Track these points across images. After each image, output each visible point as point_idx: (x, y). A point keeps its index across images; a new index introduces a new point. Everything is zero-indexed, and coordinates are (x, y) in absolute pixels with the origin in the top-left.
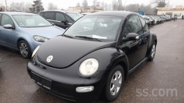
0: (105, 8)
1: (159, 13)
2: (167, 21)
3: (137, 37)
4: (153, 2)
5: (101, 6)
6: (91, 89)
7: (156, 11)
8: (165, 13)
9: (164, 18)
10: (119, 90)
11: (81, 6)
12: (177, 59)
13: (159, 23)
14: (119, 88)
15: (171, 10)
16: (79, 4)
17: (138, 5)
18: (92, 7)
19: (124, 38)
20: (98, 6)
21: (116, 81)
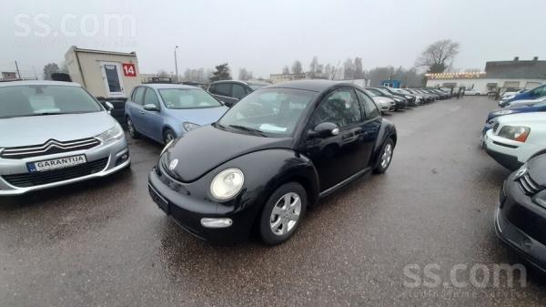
0: (331, 76)
1: (430, 84)
2: (442, 98)
3: (335, 131)
4: (421, 63)
5: (324, 71)
6: (227, 222)
7: (425, 79)
8: (441, 83)
9: (437, 93)
10: (294, 227)
11: (291, 72)
12: (435, 173)
13: (424, 102)
14: (295, 222)
15: (455, 78)
16: (287, 70)
17: (392, 69)
18: (309, 73)
19: (310, 132)
20: (319, 71)
21: (285, 211)
